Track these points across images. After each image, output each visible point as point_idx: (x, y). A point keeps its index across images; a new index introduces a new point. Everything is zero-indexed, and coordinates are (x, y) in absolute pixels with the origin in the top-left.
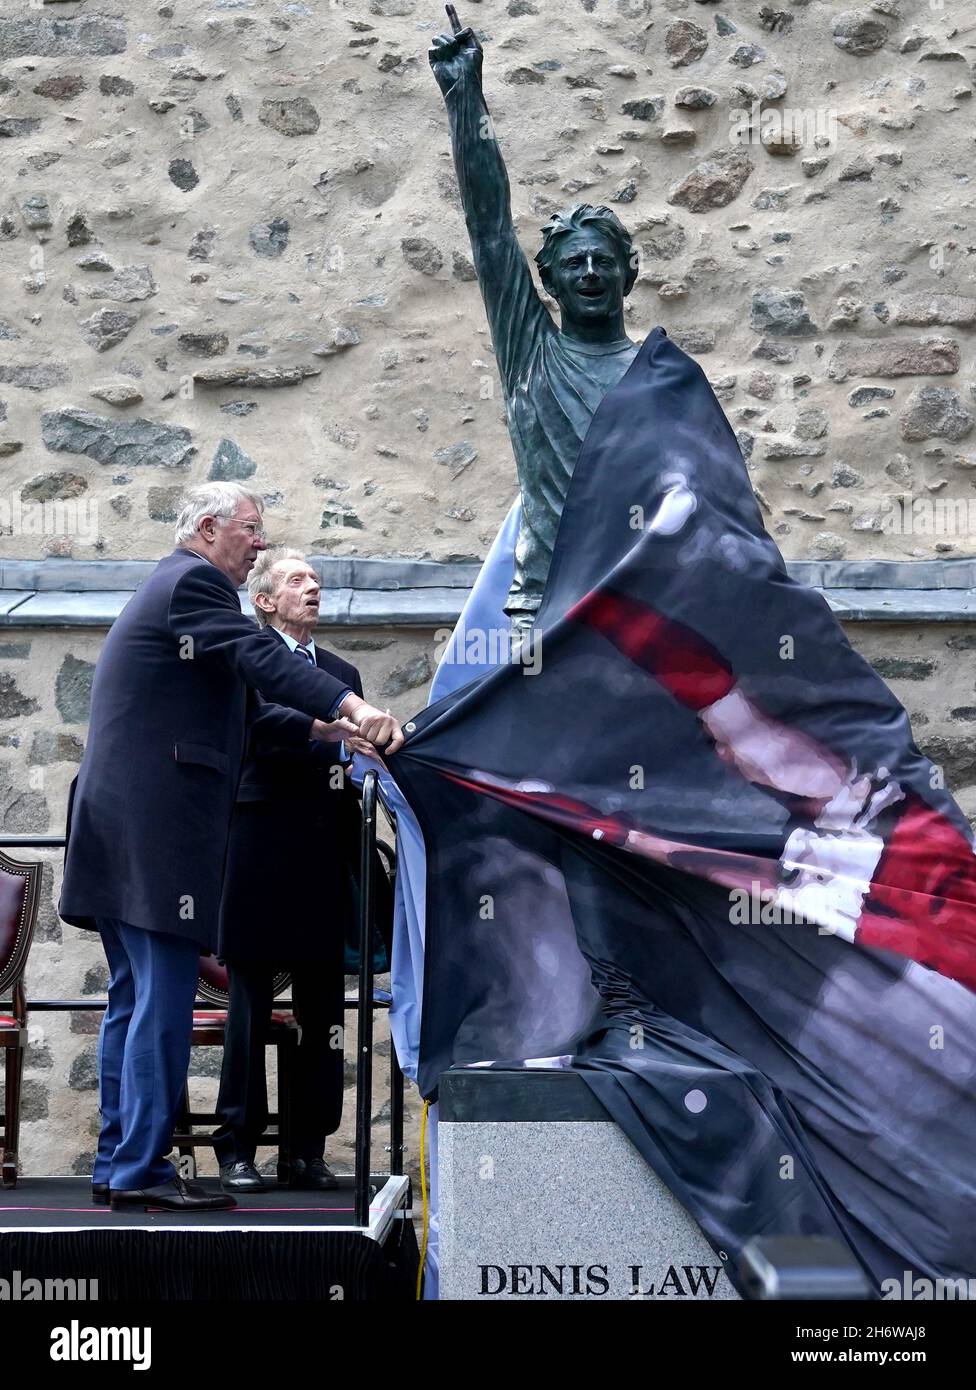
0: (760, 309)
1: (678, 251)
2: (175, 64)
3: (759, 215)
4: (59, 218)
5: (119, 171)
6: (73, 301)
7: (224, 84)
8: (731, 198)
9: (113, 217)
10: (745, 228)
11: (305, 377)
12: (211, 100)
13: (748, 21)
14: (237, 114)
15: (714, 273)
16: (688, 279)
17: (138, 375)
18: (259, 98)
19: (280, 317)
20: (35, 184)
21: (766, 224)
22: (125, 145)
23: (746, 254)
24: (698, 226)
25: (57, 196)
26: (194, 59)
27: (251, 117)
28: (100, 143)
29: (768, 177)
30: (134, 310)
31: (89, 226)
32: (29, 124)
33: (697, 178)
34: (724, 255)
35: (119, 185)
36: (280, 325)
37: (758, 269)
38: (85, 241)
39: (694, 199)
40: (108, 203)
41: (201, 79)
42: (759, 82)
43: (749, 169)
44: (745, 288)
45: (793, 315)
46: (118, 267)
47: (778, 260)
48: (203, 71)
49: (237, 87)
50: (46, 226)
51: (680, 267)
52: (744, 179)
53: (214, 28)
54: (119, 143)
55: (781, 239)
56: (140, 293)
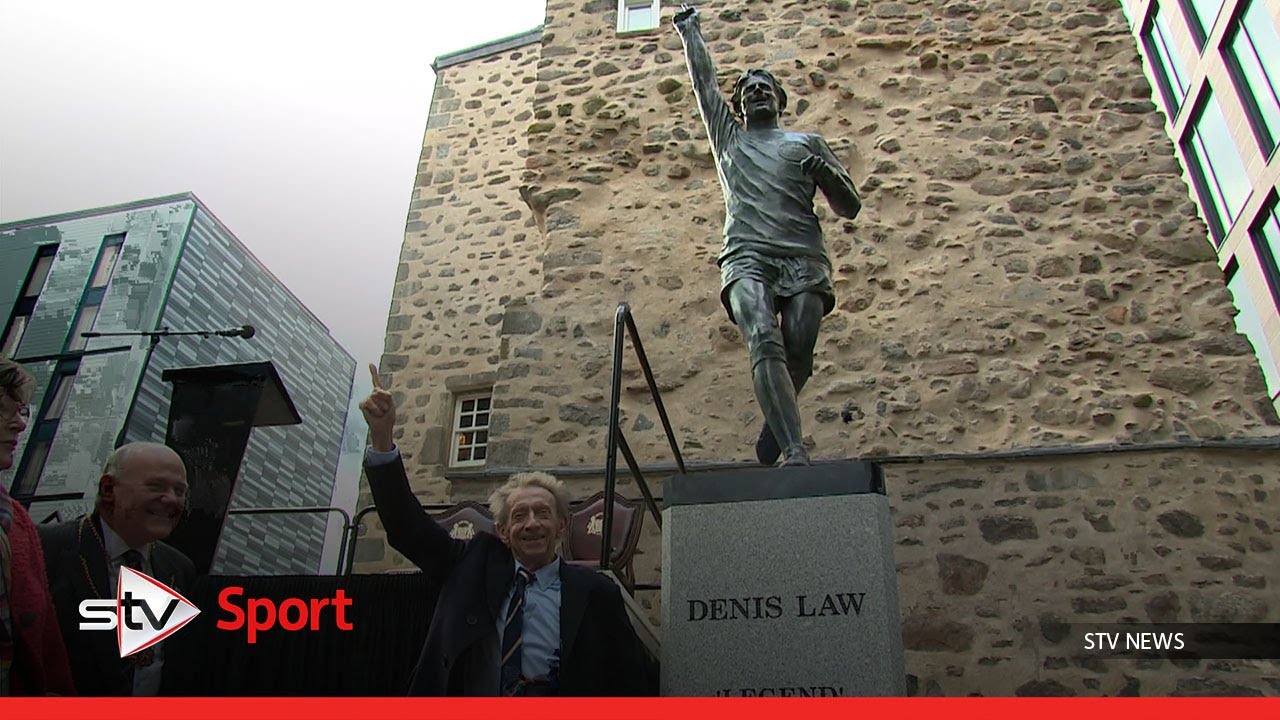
0: (884, 349)
1: (845, 327)
2: (622, 266)
3: (881, 312)
4: (570, 326)
5: (596, 307)
6: (575, 359)
7: (642, 272)
8: (867, 306)
9: (593, 324)
10: (874, 317)
11: (677, 387)
12: (636, 278)
13: (868, 239)
14: (647, 283)
15: (862, 336)
16: (850, 338)
17: (602, 388)
18: (657, 277)
19: (665, 361)
20: (560, 314)
21: (882, 316)
22: (600, 297)
23: (875, 327)
24: (852, 317)
25: (569, 318)
26: (630, 264)
27: (654, 284)
28: (590, 297)
29: (882, 297)
30: (601, 361)
31: (583, 328)
32: (561, 292)
33: (851, 298)
34: (865, 328)
35: (596, 312)
36: (665, 365)
37: (881, 333)
38: (582, 335)
39: (850, 307)
40: (592, 319)
41: (633, 270)
42: (875, 260)
43: (874, 295)
44: (877, 341)
45: (900, 351)
46: (595, 345)
47: (890, 328)
48: (633, 267)
49: (647, 272)
50: (565, 330)
51: (847, 333)
52: (872, 299)
53: (639, 251)
54: (597, 296)
55: (890, 320)
56: (604, 354)
